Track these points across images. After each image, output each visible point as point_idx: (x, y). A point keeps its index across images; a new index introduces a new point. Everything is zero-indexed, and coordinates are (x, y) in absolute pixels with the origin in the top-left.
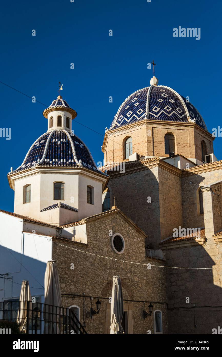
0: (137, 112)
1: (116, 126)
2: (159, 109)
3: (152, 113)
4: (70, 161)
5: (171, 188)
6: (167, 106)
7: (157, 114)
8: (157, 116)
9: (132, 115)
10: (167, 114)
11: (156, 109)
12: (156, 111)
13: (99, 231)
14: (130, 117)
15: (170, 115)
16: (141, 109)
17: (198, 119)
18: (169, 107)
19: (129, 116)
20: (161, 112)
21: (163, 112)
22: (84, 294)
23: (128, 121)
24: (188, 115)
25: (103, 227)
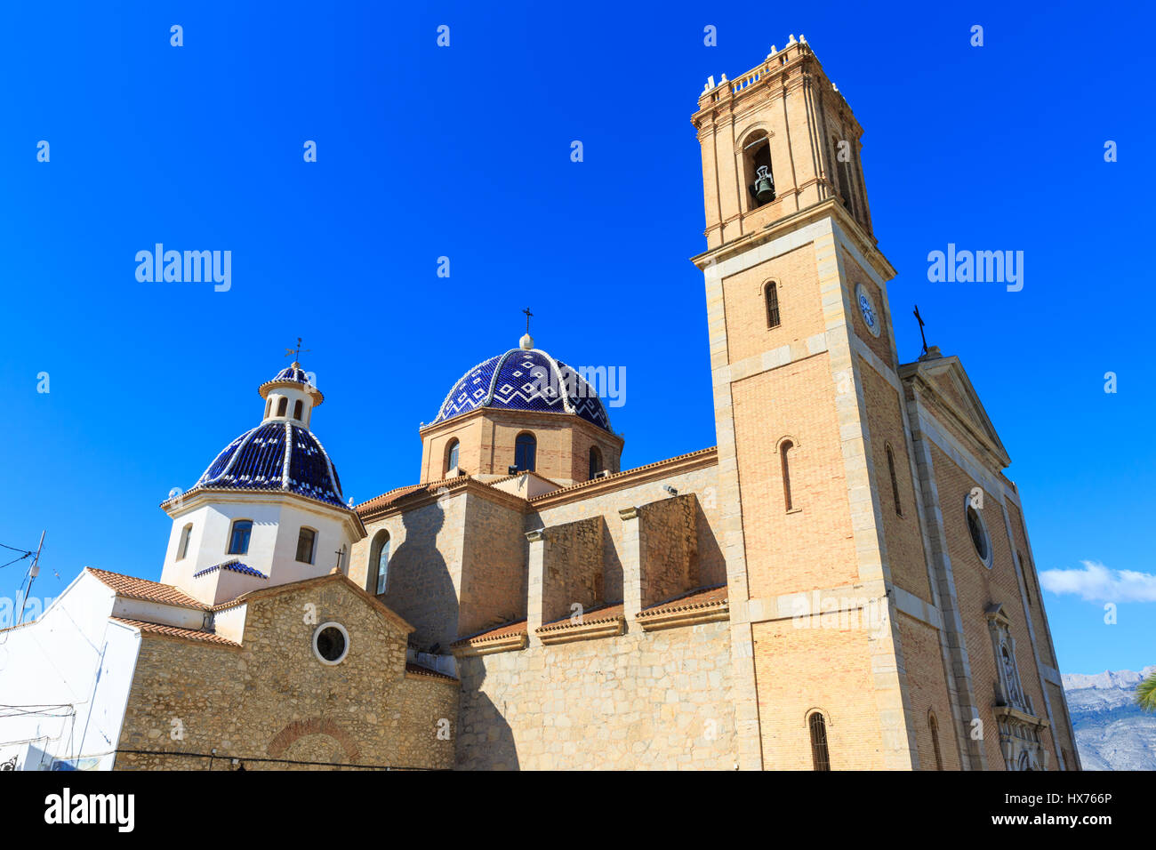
0: (475, 394)
1: (441, 419)
2: (511, 388)
3: (498, 395)
4: (274, 478)
5: (496, 533)
6: (528, 384)
7: (505, 397)
8: (506, 402)
9: (466, 399)
10: (524, 397)
11: (506, 389)
12: (506, 393)
13: (282, 618)
14: (463, 403)
15: (531, 398)
16: (480, 389)
17: (589, 408)
19: (460, 401)
20: (514, 395)
21: (519, 393)
22: (214, 751)
23: (458, 410)
24: (565, 401)
25: (294, 610)
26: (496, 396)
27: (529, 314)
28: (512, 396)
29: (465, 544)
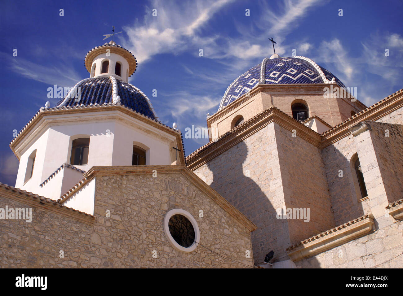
0: (249, 83)
2: (278, 73)
3: (269, 79)
4: (105, 104)
5: (302, 159)
6: (291, 69)
7: (276, 79)
8: (277, 82)
9: (242, 89)
10: (291, 77)
11: (275, 74)
12: (275, 77)
14: (240, 92)
15: (297, 77)
16: (253, 79)
18: (293, 69)
19: (237, 92)
20: (282, 76)
21: (286, 75)
23: (236, 97)
24: (324, 77)
26: (267, 80)
27: (273, 42)
28: (281, 78)
29: (280, 163)
